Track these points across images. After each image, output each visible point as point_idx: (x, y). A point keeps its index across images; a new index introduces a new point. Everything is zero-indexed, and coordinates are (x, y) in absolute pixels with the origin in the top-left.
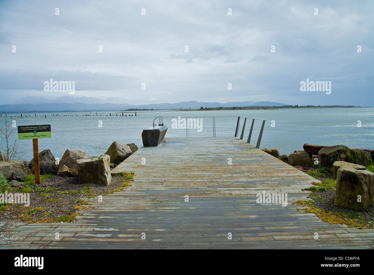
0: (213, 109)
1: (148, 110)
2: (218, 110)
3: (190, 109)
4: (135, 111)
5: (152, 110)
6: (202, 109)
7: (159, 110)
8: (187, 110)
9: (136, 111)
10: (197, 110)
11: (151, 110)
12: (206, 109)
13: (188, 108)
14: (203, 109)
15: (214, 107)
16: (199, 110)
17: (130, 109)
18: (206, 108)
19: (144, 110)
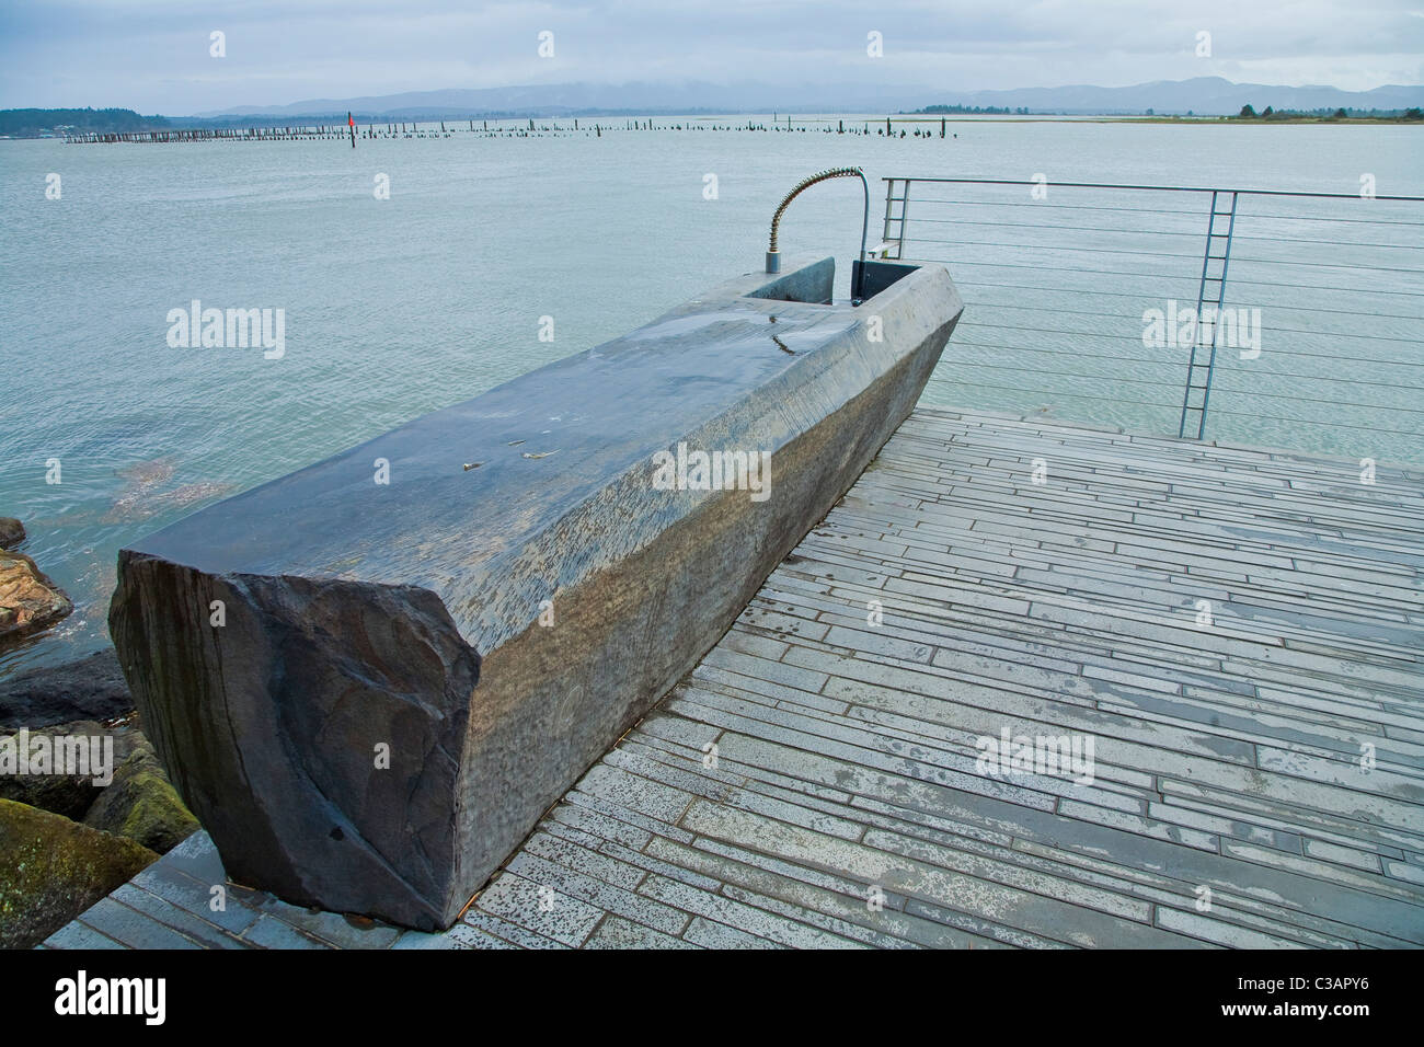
0: (1302, 117)
1: (1007, 111)
2: (1329, 121)
3: (1190, 114)
4: (940, 117)
5: (1026, 112)
6: (1247, 114)
7: (1054, 114)
8: (1177, 120)
9: (947, 117)
10: (1222, 120)
11: (1019, 112)
12: (1269, 116)
13: (1181, 110)
14: (1254, 116)
15: (1307, 108)
16: (1232, 120)
17: (934, 107)
18: (1269, 110)
19: (991, 111)
